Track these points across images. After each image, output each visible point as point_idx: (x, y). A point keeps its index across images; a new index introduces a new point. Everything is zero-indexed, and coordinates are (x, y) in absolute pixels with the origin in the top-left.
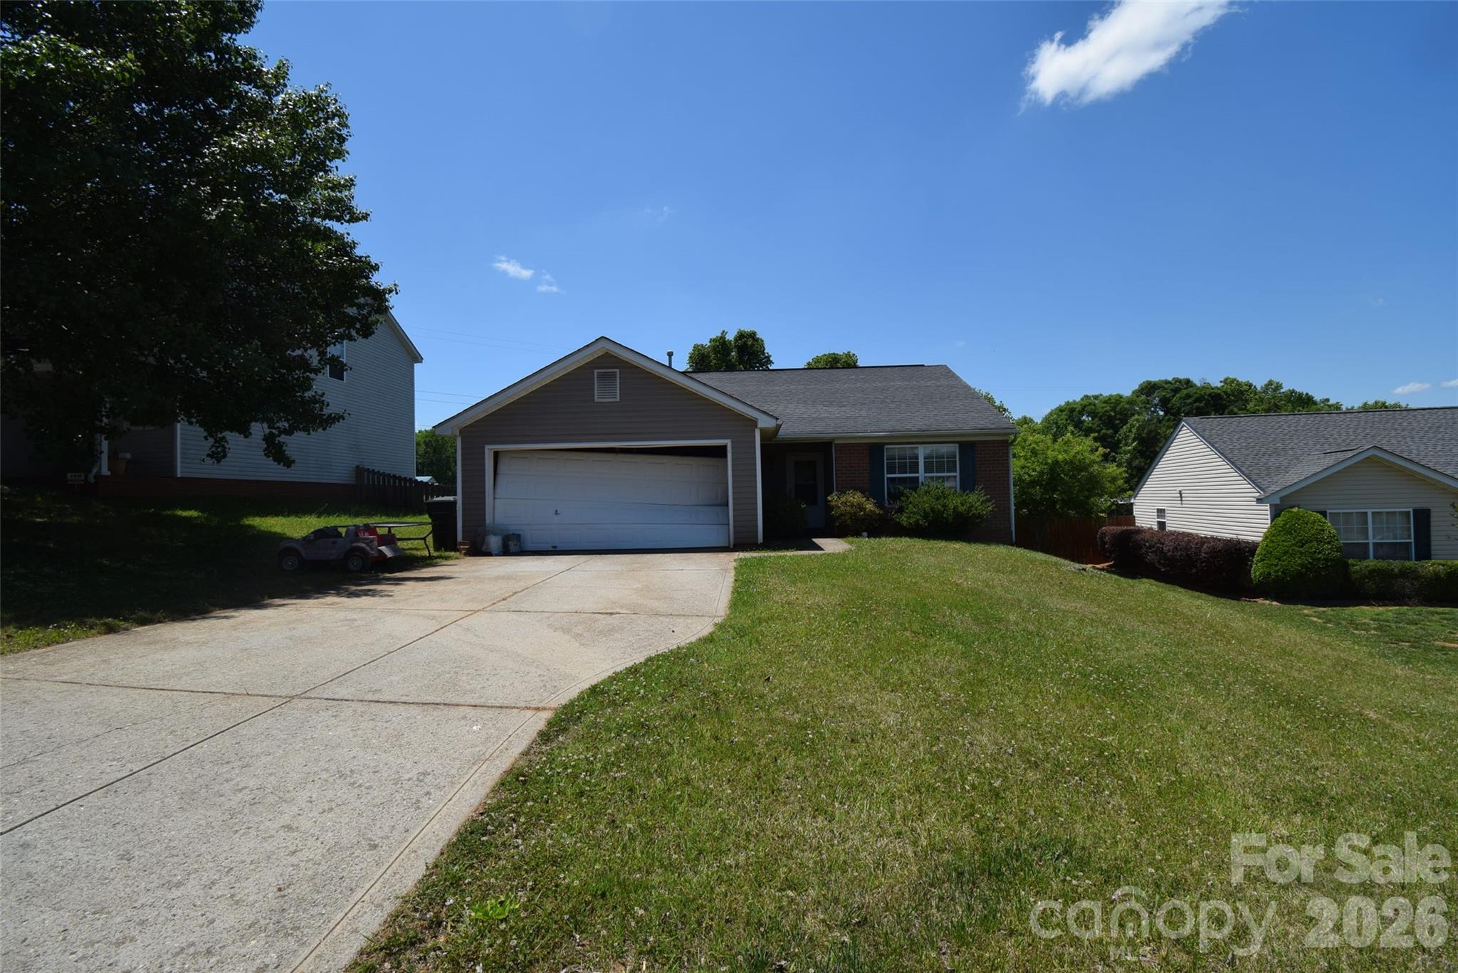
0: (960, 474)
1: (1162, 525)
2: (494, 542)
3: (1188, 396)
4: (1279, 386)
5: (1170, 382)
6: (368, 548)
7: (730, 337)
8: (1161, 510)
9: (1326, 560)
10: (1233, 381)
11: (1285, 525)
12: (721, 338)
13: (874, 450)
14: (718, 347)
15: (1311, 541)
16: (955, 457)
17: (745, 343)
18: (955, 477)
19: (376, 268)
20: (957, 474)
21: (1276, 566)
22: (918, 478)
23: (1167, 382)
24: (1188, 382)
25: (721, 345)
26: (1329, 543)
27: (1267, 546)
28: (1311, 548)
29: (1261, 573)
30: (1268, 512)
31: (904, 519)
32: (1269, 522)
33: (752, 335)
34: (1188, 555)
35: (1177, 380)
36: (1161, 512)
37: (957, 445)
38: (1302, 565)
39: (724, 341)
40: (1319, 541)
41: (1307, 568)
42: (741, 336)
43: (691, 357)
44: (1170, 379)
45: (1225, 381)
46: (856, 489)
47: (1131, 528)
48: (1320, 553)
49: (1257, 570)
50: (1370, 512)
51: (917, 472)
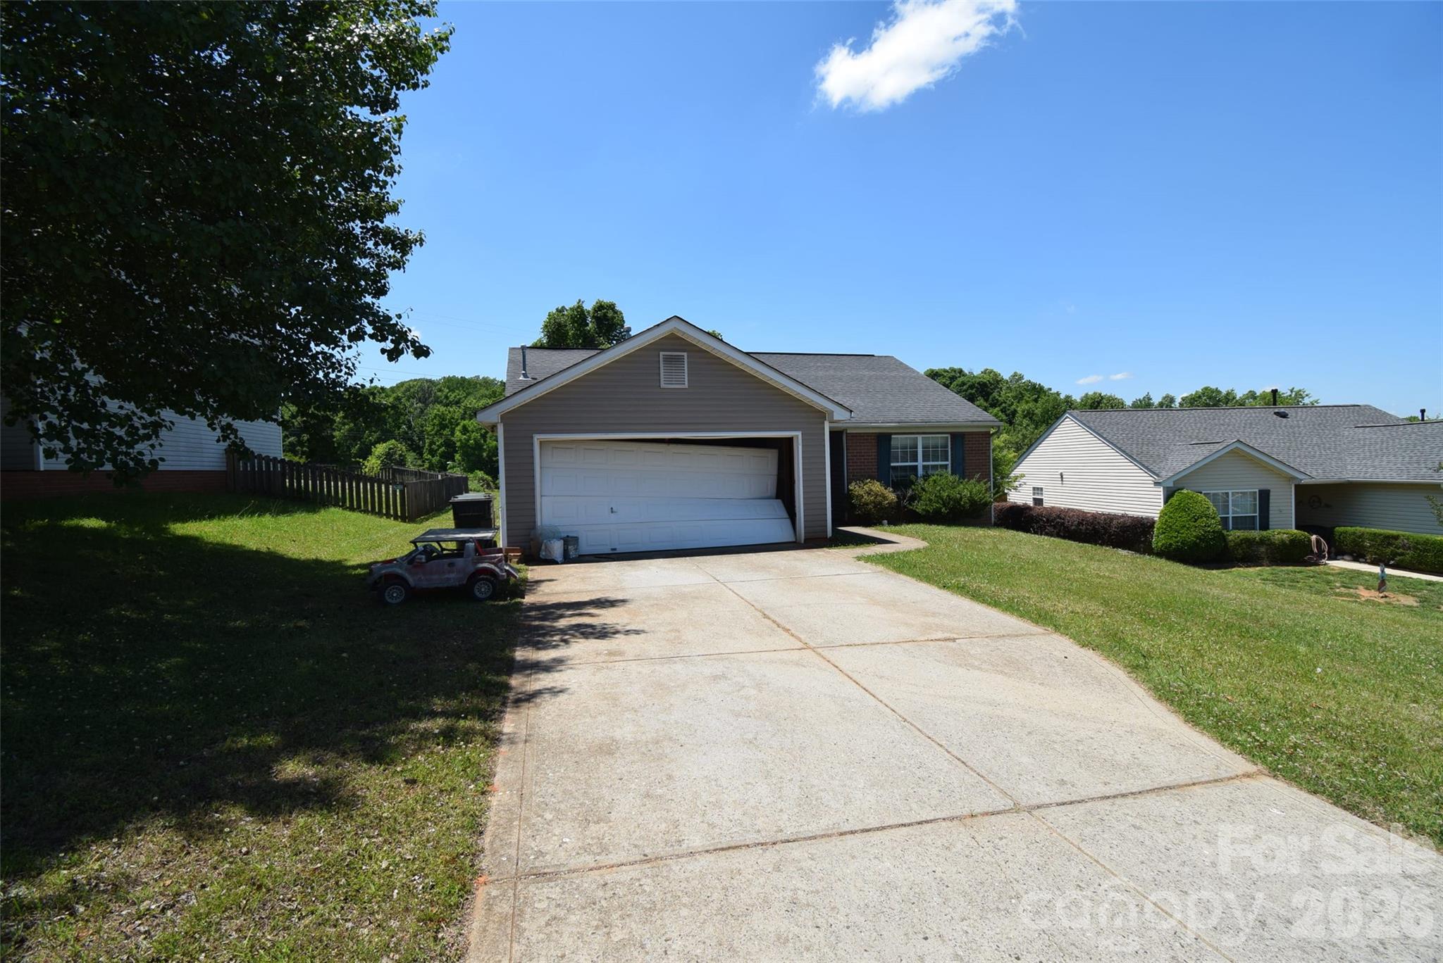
0: (952, 464)
1: (1038, 502)
2: (557, 548)
3: (963, 384)
4: (1021, 377)
5: (947, 371)
6: (497, 570)
7: (589, 306)
8: (1038, 488)
9: (1213, 532)
10: (991, 371)
11: (1180, 504)
12: (579, 307)
13: (883, 439)
14: (576, 316)
15: (1202, 517)
16: (947, 447)
17: (605, 315)
18: (946, 465)
19: (394, 209)
20: (949, 463)
21: (1176, 537)
22: (917, 466)
23: (945, 371)
24: (961, 371)
25: (579, 315)
26: (1213, 518)
27: (1166, 521)
28: (1202, 522)
29: (1163, 544)
30: (1162, 493)
31: (919, 507)
32: (1162, 504)
33: (611, 307)
34: (1094, 529)
35: (953, 370)
36: (1037, 490)
37: (949, 436)
38: (1197, 537)
39: (582, 311)
40: (1207, 517)
41: (1200, 539)
42: (600, 307)
43: (546, 326)
44: (947, 368)
45: (985, 372)
46: (872, 478)
47: (1004, 504)
48: (1209, 526)
49: (1157, 541)
50: (1230, 492)
51: (917, 461)
